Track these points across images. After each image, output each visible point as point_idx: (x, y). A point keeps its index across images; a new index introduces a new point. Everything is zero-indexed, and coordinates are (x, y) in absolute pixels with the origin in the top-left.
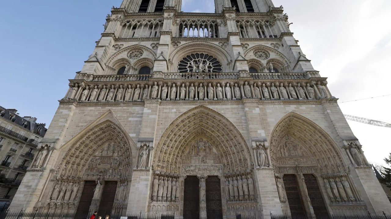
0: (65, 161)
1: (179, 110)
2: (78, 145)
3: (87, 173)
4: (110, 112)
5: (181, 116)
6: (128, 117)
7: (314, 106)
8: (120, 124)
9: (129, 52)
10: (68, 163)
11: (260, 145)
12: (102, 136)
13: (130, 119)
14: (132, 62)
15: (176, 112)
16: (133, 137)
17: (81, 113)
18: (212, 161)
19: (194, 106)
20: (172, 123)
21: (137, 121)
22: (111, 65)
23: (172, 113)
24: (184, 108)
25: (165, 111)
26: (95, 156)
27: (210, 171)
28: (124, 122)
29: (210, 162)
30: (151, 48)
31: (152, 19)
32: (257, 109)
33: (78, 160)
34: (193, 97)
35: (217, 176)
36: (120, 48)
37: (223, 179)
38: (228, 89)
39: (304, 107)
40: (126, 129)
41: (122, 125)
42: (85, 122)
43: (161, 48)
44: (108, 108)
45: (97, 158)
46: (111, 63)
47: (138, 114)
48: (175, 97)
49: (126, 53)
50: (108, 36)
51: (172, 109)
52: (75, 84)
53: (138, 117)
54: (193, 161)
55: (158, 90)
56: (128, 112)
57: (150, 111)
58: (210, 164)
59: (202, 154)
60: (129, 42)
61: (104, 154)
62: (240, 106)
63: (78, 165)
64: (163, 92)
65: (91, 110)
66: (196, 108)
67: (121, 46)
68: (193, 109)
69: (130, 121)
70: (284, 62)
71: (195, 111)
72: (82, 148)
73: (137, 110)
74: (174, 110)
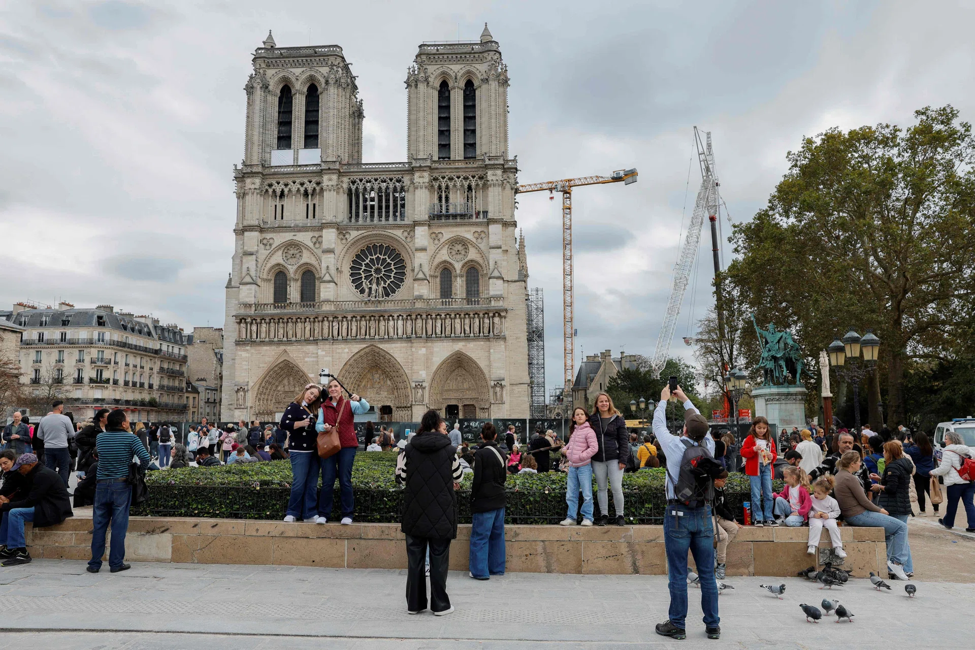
0: (257, 398)
1: (351, 350)
2: (263, 384)
3: (275, 406)
4: (285, 351)
5: (354, 356)
6: (304, 357)
7: (482, 343)
8: (297, 364)
9: (283, 251)
10: (259, 400)
11: (419, 385)
12: (282, 373)
13: (306, 359)
14: (291, 270)
15: (348, 353)
16: (313, 378)
17: (258, 353)
18: (386, 393)
19: (365, 346)
20: (346, 364)
21: (313, 361)
22: (265, 277)
23: (344, 353)
24: (356, 348)
25: (338, 351)
26: (279, 391)
27: (383, 402)
28: (301, 362)
29: (384, 394)
30: (311, 245)
31: (306, 181)
32: (424, 350)
33: (266, 397)
34: (364, 334)
35: (389, 406)
36: (270, 245)
37: (394, 409)
38: (400, 322)
39: (472, 345)
40: (305, 369)
41: (300, 365)
42: (265, 363)
43: (326, 258)
44: (282, 348)
45: (281, 392)
46: (265, 274)
47: (313, 354)
48: (346, 334)
49: (280, 252)
50: (252, 231)
51: (345, 348)
52: (241, 320)
53: (314, 357)
54: (368, 393)
55: (329, 327)
56: (303, 352)
57: (324, 353)
58: (384, 396)
59: (377, 386)
60: (281, 234)
61: (287, 389)
62: (410, 344)
63: (267, 400)
64: (334, 328)
65: (266, 350)
66: (367, 347)
67: (271, 241)
68: (365, 348)
69: (307, 362)
70: (484, 265)
71: (367, 350)
72: (267, 385)
73: (311, 350)
74: (346, 350)
